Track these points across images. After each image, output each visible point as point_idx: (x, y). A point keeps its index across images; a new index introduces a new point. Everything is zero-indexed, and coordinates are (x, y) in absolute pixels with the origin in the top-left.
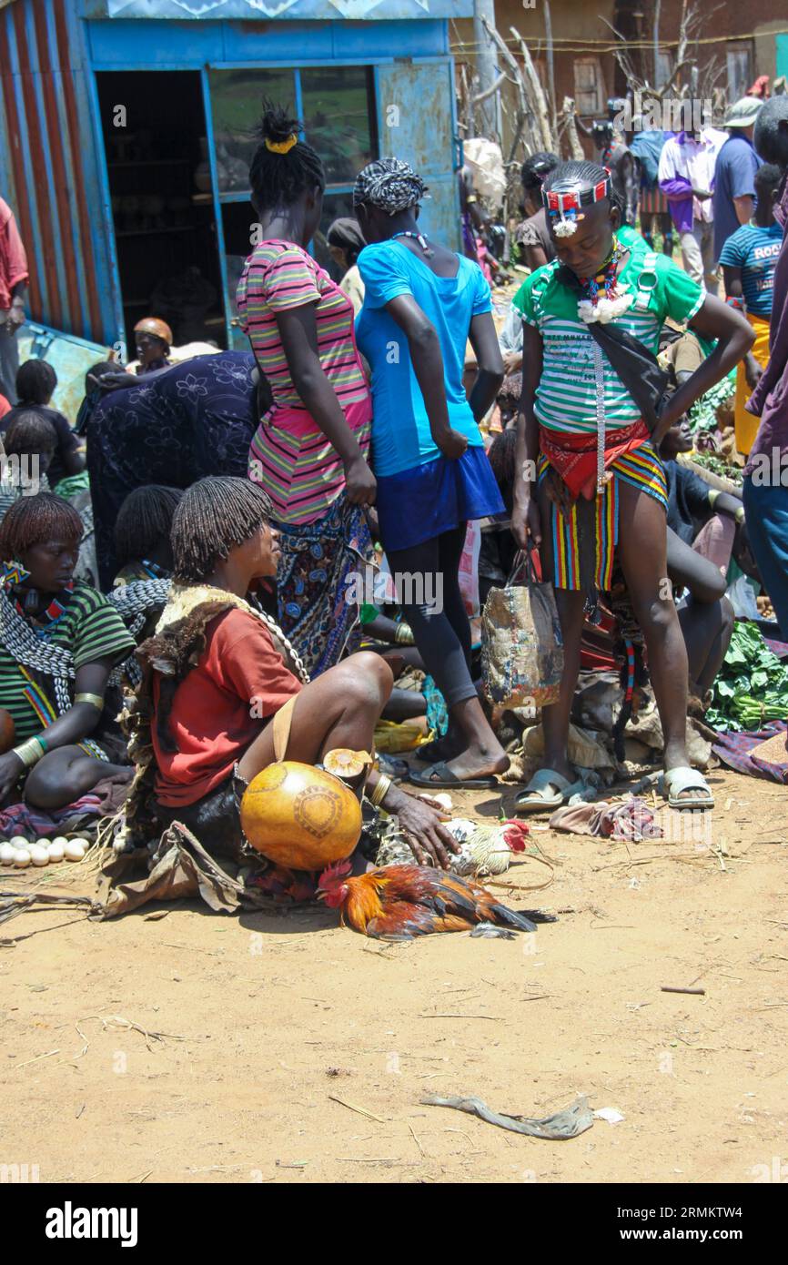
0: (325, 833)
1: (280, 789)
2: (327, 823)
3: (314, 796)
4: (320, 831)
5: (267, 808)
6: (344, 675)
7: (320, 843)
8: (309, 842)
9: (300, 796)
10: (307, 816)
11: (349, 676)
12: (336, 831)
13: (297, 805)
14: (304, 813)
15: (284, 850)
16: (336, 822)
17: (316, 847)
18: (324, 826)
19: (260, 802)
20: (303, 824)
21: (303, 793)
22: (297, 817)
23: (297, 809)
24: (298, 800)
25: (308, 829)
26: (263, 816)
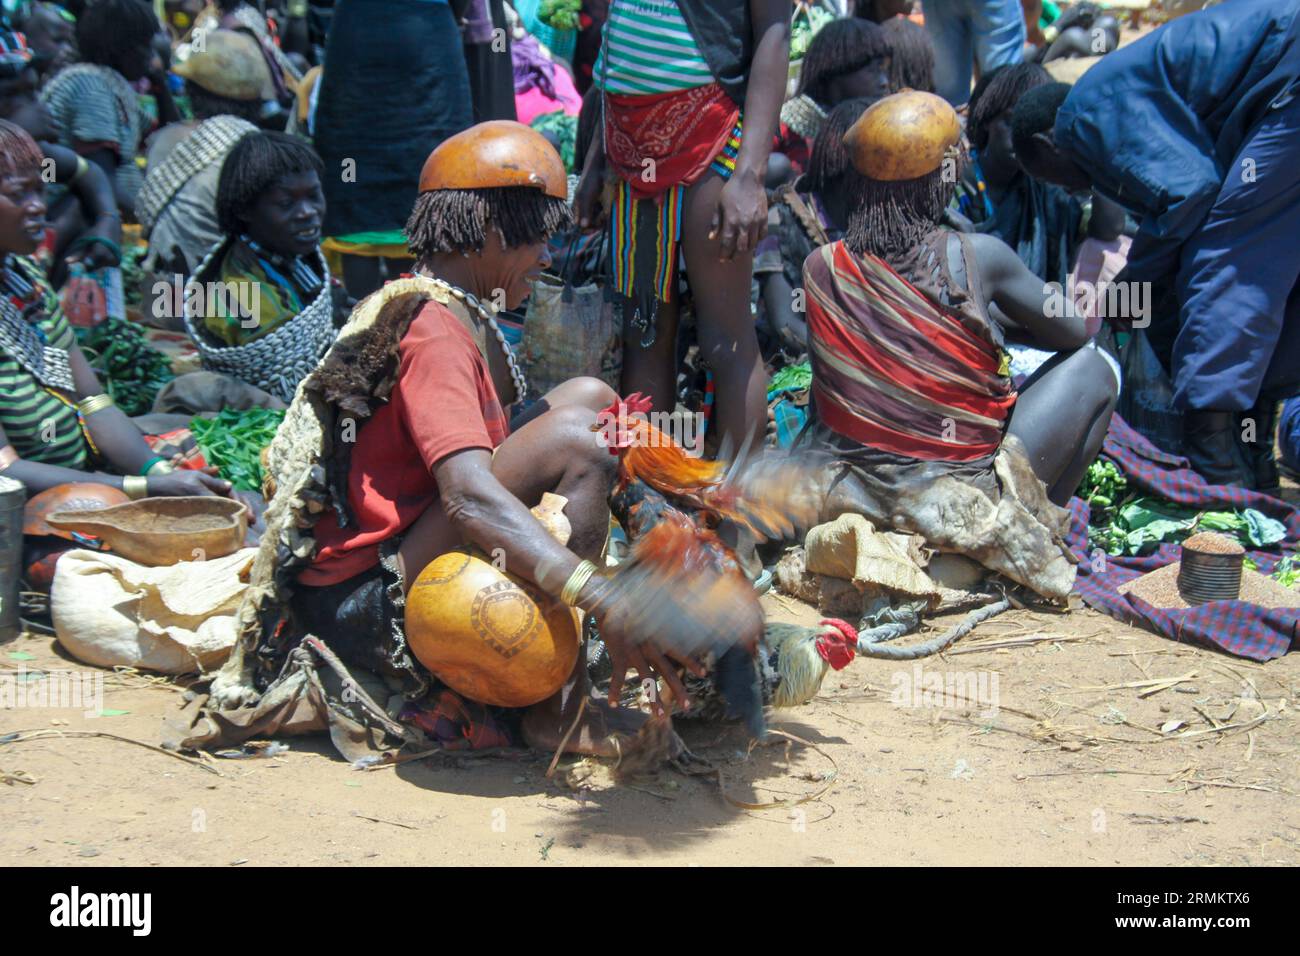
0: (516, 651)
1: (456, 581)
2: (518, 636)
3: (504, 595)
4: (507, 647)
5: (435, 607)
6: (566, 422)
7: (507, 665)
8: (492, 662)
9: (482, 594)
10: (489, 624)
11: (574, 423)
12: (530, 650)
13: (477, 606)
14: (485, 619)
15: (463, 673)
16: (533, 635)
17: (502, 671)
18: (513, 640)
19: (426, 599)
20: (484, 634)
21: (487, 590)
22: (475, 623)
23: (476, 612)
24: (478, 599)
25: (491, 641)
26: (428, 618)
